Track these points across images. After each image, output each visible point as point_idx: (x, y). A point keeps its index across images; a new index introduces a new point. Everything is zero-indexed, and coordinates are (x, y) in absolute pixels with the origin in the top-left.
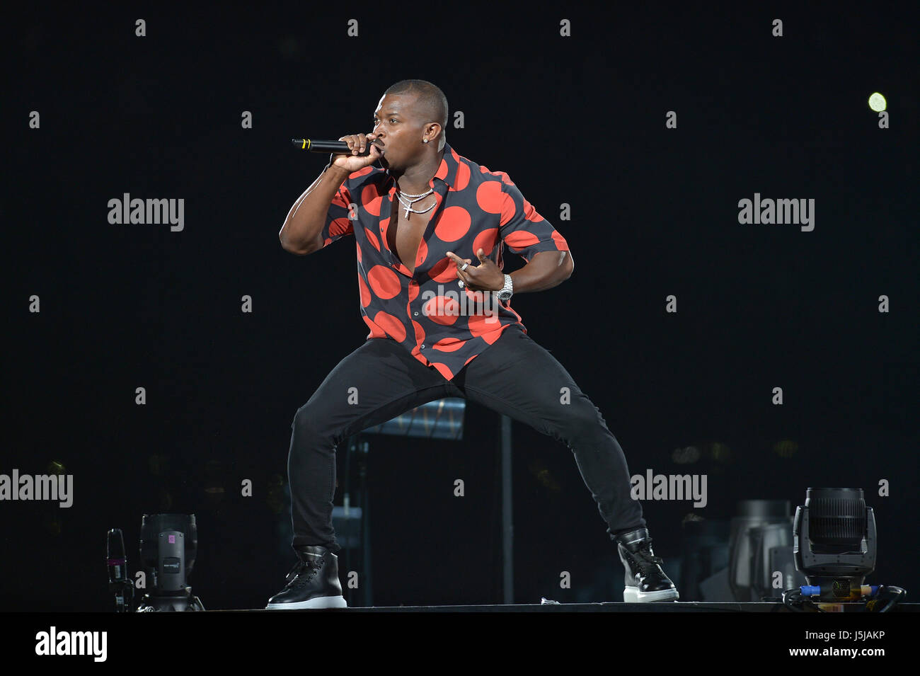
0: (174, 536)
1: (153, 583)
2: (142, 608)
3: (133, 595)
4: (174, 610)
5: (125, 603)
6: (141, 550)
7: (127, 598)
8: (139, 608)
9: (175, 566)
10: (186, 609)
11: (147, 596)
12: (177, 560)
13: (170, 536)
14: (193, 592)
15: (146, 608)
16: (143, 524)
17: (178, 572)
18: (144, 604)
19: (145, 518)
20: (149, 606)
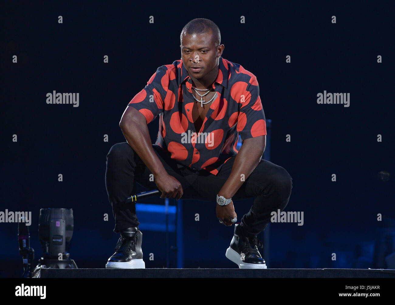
0: (59, 222)
1: (46, 251)
2: (39, 266)
3: (34, 258)
4: (58, 268)
5: (29, 262)
6: (39, 230)
7: (30, 260)
8: (37, 266)
9: (60, 240)
10: (66, 267)
11: (42, 258)
12: (61, 237)
13: (57, 222)
14: (71, 257)
15: (41, 266)
16: (40, 214)
17: (61, 244)
18: (40, 264)
19: (42, 210)
20: (43, 265)
